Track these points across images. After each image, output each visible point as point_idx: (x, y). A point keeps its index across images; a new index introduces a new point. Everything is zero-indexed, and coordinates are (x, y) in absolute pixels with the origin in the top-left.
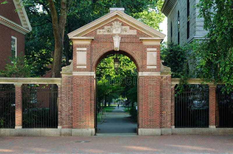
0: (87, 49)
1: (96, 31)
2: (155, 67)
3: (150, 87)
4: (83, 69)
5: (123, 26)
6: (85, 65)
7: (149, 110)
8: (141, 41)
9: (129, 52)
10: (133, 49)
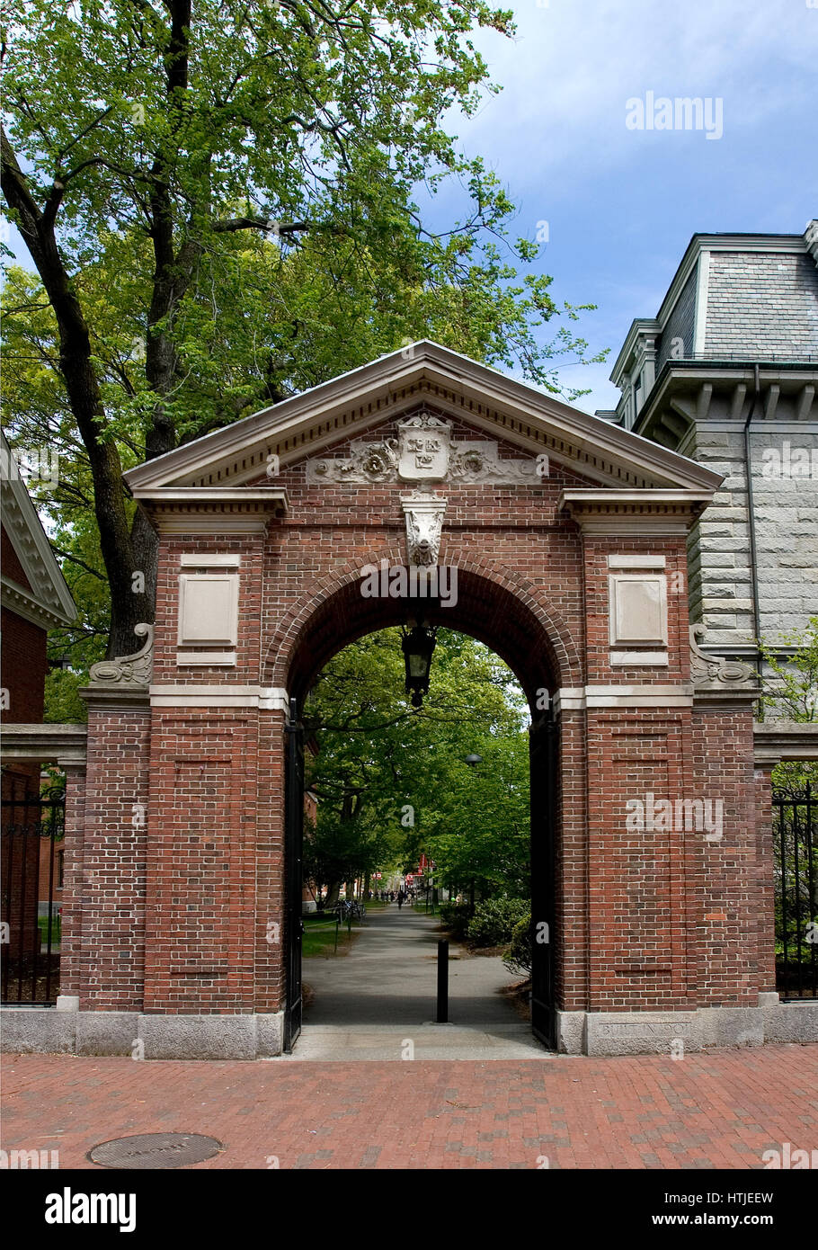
0: (243, 558)
1: (298, 470)
2: (661, 658)
3: (632, 771)
4: (216, 668)
5: (462, 439)
6: (229, 649)
7: (626, 906)
8: (569, 516)
9: (499, 579)
10: (520, 562)
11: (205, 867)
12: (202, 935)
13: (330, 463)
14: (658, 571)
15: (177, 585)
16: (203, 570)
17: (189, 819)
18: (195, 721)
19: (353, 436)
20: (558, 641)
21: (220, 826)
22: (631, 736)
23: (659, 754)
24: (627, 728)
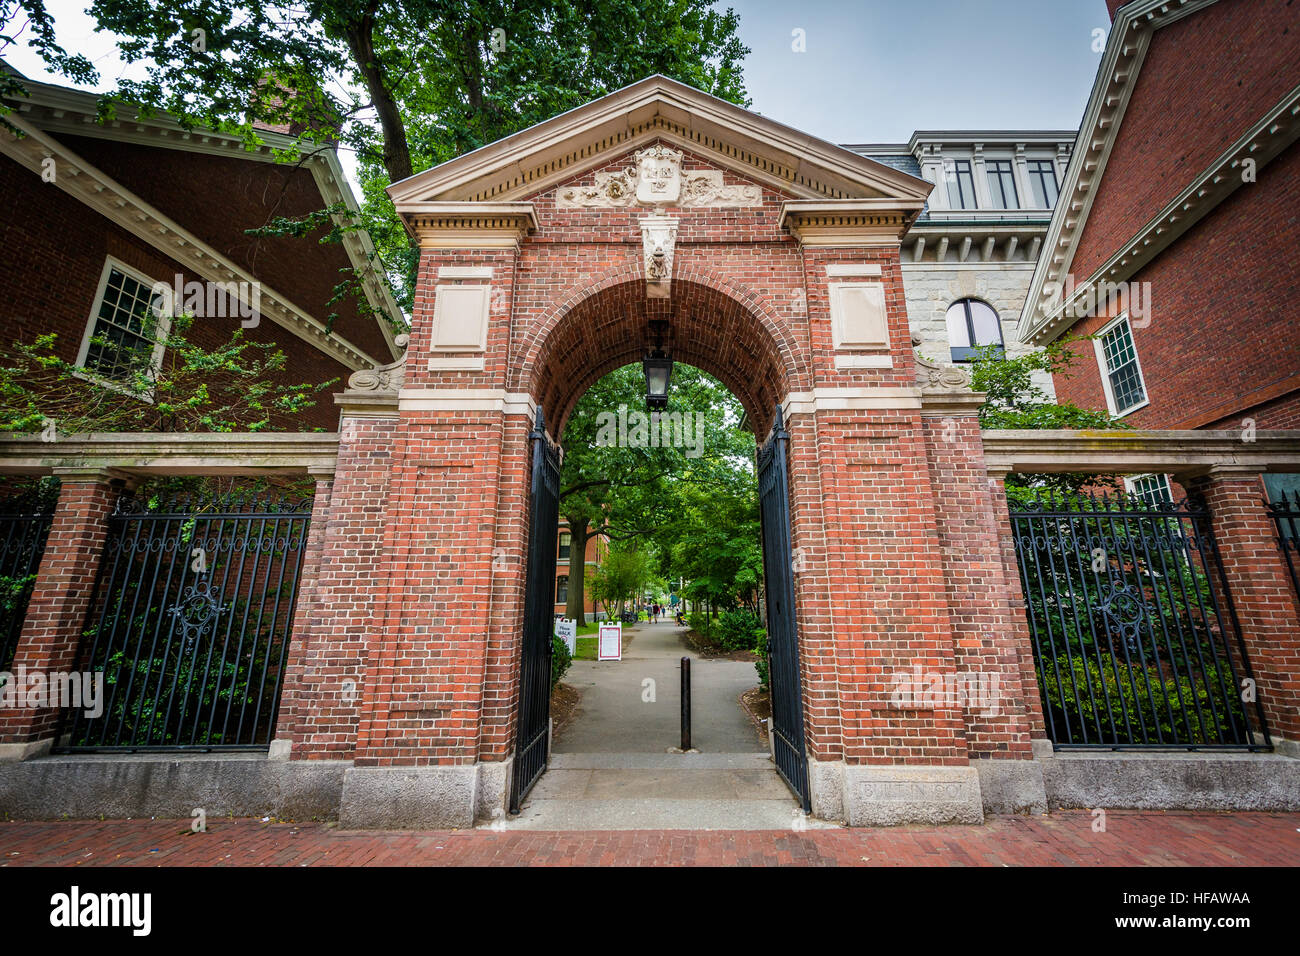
0: (496, 271)
1: (549, 196)
2: (886, 362)
3: (867, 476)
4: (464, 373)
5: (692, 169)
6: (478, 354)
7: (875, 628)
8: (789, 232)
9: (728, 291)
10: (746, 274)
11: (439, 582)
12: (428, 662)
13: (577, 190)
14: (874, 278)
15: (434, 295)
16: (459, 281)
17: (427, 528)
18: (441, 425)
19: (598, 167)
20: (784, 347)
21: (458, 536)
22: (862, 438)
23: (890, 458)
24: (857, 431)
